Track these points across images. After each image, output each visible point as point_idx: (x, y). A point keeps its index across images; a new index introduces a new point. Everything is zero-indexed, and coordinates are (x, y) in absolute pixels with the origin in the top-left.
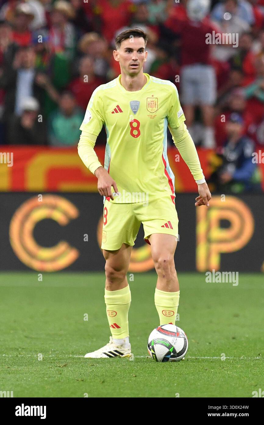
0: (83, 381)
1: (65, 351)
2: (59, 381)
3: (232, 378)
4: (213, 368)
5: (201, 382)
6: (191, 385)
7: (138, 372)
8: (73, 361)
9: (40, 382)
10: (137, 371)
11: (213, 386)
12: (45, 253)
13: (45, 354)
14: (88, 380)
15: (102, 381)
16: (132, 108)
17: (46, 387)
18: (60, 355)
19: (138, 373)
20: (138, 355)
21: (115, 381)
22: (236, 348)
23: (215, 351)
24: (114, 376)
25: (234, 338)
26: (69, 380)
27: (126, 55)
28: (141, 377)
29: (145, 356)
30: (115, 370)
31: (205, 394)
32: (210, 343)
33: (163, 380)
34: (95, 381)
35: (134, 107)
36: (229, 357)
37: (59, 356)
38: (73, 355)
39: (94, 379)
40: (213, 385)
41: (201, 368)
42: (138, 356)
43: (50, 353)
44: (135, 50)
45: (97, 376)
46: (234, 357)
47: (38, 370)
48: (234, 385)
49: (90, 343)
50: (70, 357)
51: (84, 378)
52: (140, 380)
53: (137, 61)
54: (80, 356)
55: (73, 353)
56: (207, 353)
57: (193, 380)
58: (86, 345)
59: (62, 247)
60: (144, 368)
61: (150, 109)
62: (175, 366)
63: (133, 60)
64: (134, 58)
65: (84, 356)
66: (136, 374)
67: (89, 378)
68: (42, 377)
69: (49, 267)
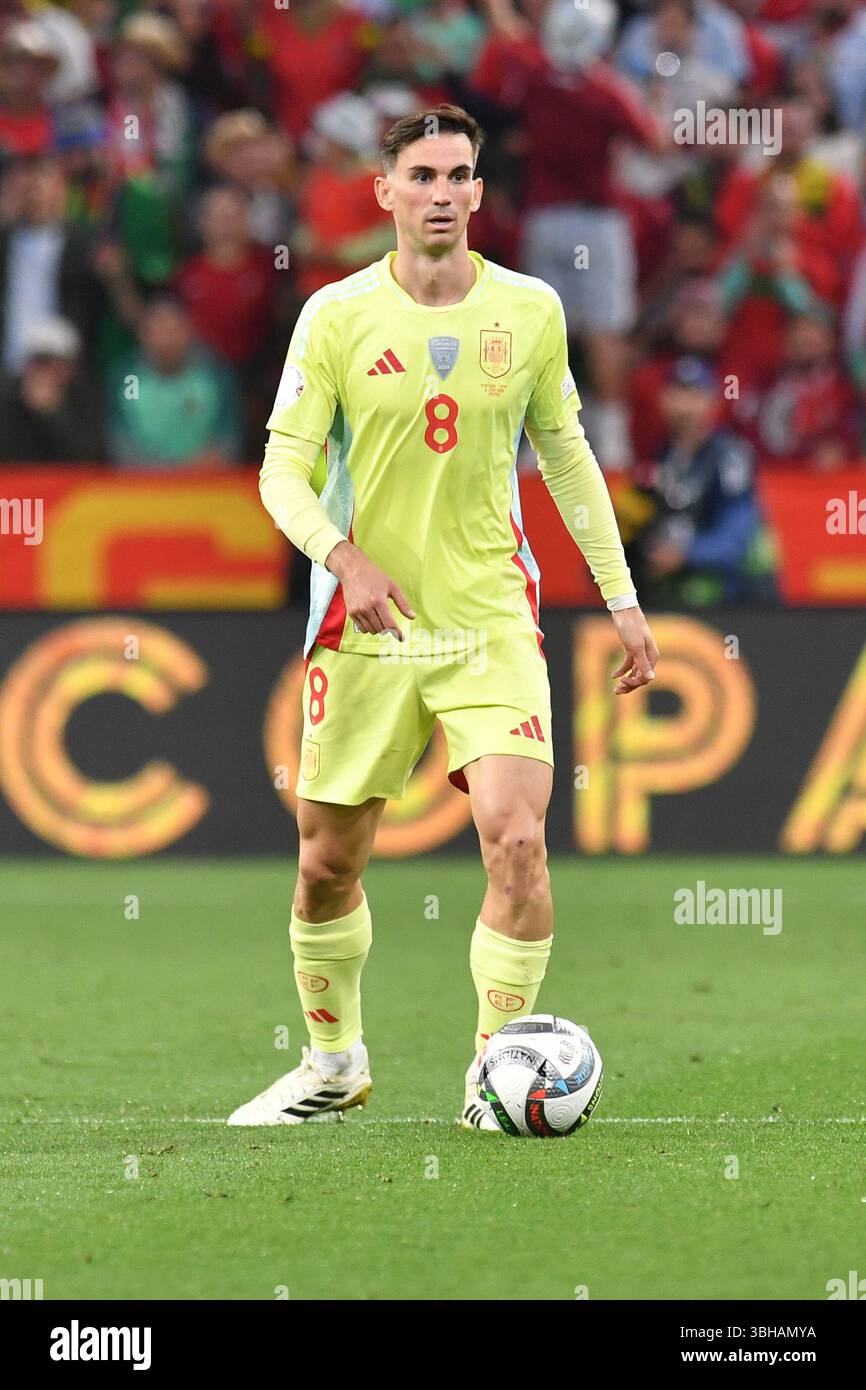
0: (225, 1196)
1: (168, 1106)
2: (150, 1199)
3: (690, 1182)
4: (630, 1152)
5: (594, 1196)
6: (562, 1206)
7: (397, 1166)
8: (194, 1135)
9: (91, 1201)
10: (395, 1165)
11: (631, 1208)
12: (104, 801)
13: (107, 1112)
14: (243, 1194)
15: (285, 1196)
16: (434, 358)
17: (112, 1218)
18: (154, 1115)
19: (398, 1170)
20: (396, 1114)
21: (325, 1196)
22: (703, 1089)
23: (637, 1099)
24: (322, 1181)
25: (695, 1059)
26: (180, 1194)
27: (413, 188)
28: (406, 1182)
29: (418, 1118)
30: (323, 1161)
31: (609, 1233)
32: (621, 1076)
33: (477, 1192)
34: (262, 1199)
35: (440, 357)
36: (681, 1116)
37: (148, 1122)
38: (193, 1117)
39: (261, 1190)
40: (634, 1206)
41: (594, 1152)
42: (397, 1116)
43: (122, 1111)
44: (443, 173)
45: (270, 1181)
46: (698, 1116)
47: (84, 1164)
48: (696, 1204)
49: (245, 1080)
50: (184, 1124)
51: (230, 1187)
52: (404, 1191)
53: (450, 206)
54: (215, 1120)
55: (192, 1111)
56: (611, 1105)
57: (570, 1190)
58: (235, 1086)
59: (155, 781)
60: (415, 1155)
61: (488, 365)
62: (513, 1148)
63: (437, 204)
64: (438, 198)
65: (228, 1117)
66: (392, 1173)
67: (244, 1187)
68: (97, 1185)
69: (118, 842)
